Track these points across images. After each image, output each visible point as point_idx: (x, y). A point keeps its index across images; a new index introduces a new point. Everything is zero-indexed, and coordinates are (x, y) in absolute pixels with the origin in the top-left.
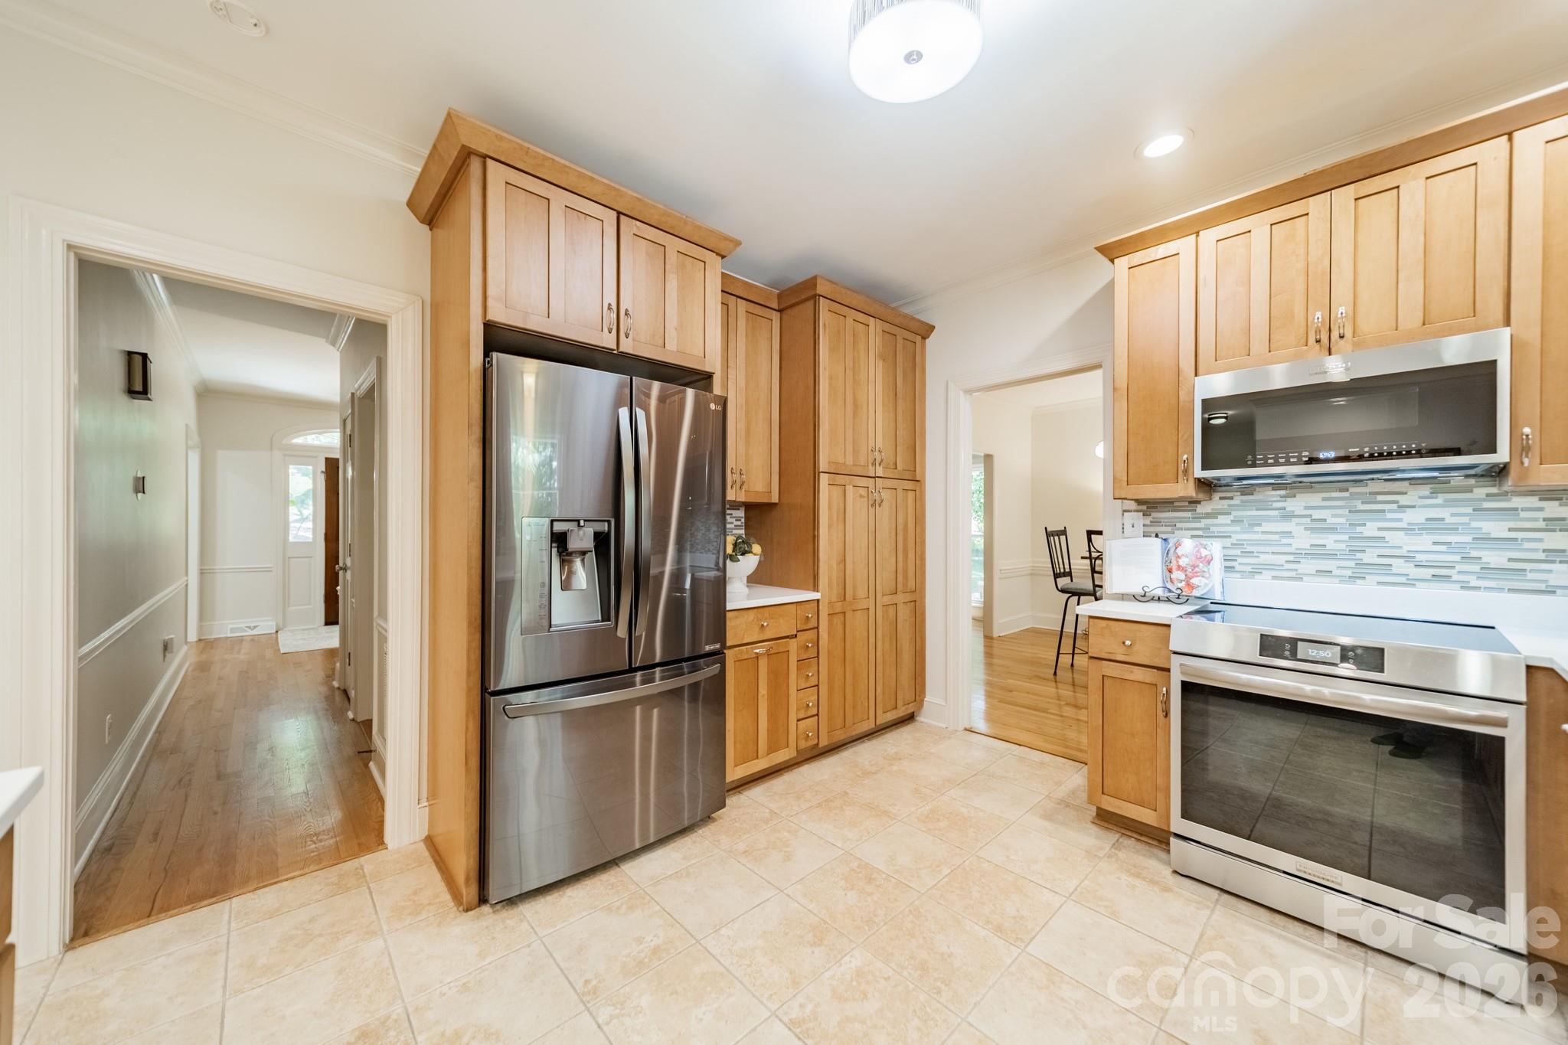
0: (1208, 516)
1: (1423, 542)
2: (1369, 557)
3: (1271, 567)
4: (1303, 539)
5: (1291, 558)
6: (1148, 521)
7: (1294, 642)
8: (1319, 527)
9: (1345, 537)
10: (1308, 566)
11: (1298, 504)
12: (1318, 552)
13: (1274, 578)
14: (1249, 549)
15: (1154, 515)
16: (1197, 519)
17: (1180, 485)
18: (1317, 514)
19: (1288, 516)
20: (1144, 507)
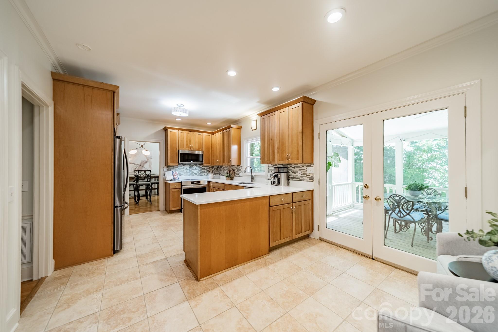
0: (175, 168)
1: (195, 171)
2: (191, 173)
3: (182, 175)
4: (185, 171)
5: (184, 173)
6: (167, 169)
7: (193, 182)
8: (187, 169)
9: (189, 171)
10: (186, 174)
11: (185, 167)
12: (187, 173)
13: (183, 176)
14: (180, 172)
15: (168, 168)
16: (174, 168)
17: (177, 164)
18: (186, 168)
19: (184, 168)
20: (167, 167)
